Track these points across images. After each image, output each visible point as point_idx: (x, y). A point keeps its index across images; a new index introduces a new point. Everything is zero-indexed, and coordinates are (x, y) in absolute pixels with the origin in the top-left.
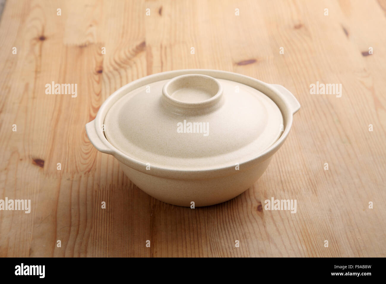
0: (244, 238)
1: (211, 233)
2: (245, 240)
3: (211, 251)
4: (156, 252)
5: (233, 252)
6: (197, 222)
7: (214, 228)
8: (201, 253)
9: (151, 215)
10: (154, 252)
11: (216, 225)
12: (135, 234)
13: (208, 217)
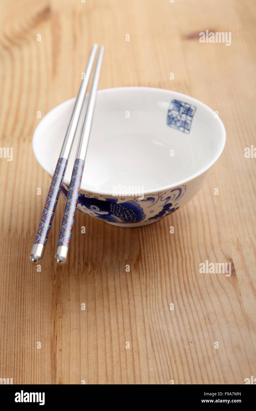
0: (206, 324)
1: (152, 315)
2: (209, 327)
3: (153, 348)
4: (61, 350)
5: (190, 349)
6: (128, 295)
7: (157, 305)
8: (136, 351)
9: (54, 284)
10: (58, 351)
11: (160, 300)
12: (26, 318)
13: (146, 286)
